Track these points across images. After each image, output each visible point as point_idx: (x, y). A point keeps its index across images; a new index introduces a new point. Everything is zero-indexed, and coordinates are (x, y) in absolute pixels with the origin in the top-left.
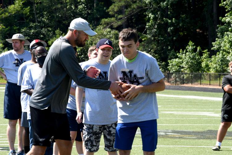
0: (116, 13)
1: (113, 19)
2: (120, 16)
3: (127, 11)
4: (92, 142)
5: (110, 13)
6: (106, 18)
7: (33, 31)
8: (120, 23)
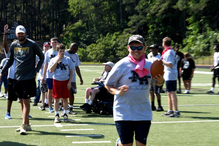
0: (132, 25)
1: (130, 29)
2: (134, 27)
3: (138, 24)
4: (43, 88)
5: (128, 26)
6: (127, 28)
7: (88, 35)
8: (134, 31)
